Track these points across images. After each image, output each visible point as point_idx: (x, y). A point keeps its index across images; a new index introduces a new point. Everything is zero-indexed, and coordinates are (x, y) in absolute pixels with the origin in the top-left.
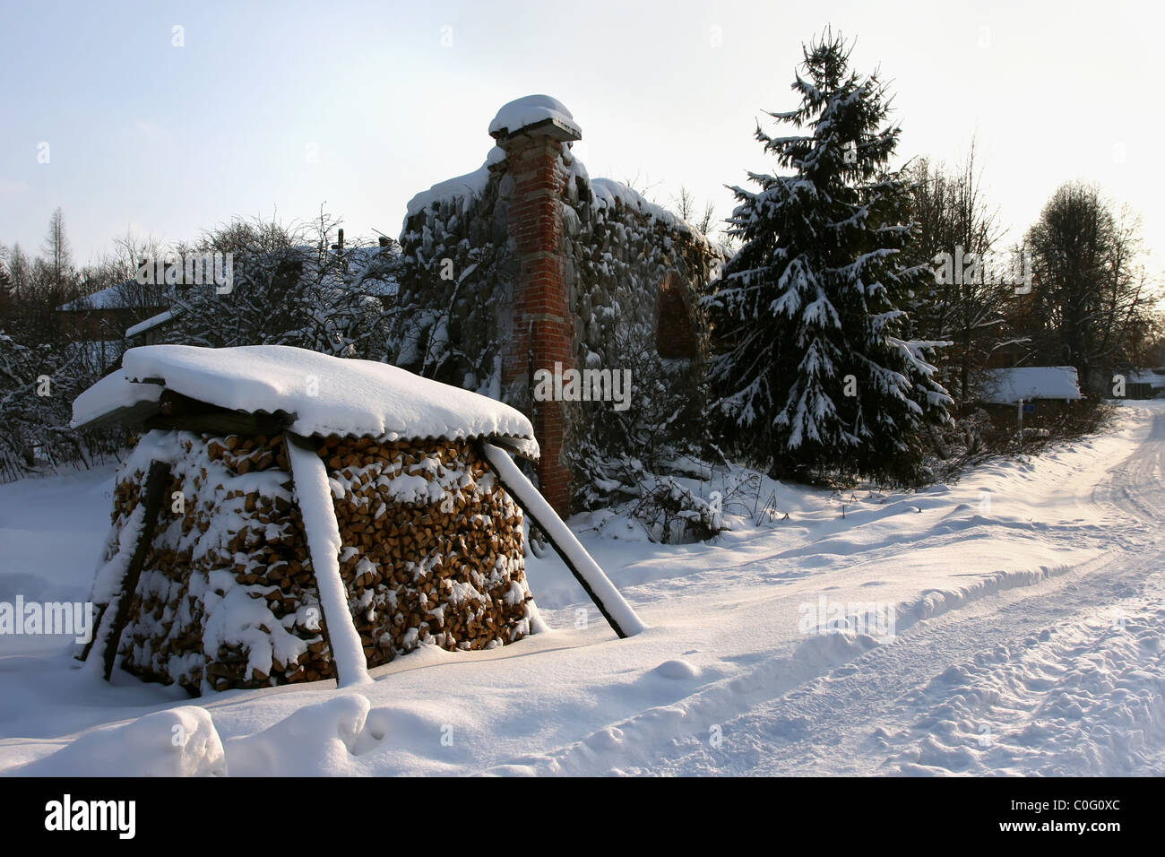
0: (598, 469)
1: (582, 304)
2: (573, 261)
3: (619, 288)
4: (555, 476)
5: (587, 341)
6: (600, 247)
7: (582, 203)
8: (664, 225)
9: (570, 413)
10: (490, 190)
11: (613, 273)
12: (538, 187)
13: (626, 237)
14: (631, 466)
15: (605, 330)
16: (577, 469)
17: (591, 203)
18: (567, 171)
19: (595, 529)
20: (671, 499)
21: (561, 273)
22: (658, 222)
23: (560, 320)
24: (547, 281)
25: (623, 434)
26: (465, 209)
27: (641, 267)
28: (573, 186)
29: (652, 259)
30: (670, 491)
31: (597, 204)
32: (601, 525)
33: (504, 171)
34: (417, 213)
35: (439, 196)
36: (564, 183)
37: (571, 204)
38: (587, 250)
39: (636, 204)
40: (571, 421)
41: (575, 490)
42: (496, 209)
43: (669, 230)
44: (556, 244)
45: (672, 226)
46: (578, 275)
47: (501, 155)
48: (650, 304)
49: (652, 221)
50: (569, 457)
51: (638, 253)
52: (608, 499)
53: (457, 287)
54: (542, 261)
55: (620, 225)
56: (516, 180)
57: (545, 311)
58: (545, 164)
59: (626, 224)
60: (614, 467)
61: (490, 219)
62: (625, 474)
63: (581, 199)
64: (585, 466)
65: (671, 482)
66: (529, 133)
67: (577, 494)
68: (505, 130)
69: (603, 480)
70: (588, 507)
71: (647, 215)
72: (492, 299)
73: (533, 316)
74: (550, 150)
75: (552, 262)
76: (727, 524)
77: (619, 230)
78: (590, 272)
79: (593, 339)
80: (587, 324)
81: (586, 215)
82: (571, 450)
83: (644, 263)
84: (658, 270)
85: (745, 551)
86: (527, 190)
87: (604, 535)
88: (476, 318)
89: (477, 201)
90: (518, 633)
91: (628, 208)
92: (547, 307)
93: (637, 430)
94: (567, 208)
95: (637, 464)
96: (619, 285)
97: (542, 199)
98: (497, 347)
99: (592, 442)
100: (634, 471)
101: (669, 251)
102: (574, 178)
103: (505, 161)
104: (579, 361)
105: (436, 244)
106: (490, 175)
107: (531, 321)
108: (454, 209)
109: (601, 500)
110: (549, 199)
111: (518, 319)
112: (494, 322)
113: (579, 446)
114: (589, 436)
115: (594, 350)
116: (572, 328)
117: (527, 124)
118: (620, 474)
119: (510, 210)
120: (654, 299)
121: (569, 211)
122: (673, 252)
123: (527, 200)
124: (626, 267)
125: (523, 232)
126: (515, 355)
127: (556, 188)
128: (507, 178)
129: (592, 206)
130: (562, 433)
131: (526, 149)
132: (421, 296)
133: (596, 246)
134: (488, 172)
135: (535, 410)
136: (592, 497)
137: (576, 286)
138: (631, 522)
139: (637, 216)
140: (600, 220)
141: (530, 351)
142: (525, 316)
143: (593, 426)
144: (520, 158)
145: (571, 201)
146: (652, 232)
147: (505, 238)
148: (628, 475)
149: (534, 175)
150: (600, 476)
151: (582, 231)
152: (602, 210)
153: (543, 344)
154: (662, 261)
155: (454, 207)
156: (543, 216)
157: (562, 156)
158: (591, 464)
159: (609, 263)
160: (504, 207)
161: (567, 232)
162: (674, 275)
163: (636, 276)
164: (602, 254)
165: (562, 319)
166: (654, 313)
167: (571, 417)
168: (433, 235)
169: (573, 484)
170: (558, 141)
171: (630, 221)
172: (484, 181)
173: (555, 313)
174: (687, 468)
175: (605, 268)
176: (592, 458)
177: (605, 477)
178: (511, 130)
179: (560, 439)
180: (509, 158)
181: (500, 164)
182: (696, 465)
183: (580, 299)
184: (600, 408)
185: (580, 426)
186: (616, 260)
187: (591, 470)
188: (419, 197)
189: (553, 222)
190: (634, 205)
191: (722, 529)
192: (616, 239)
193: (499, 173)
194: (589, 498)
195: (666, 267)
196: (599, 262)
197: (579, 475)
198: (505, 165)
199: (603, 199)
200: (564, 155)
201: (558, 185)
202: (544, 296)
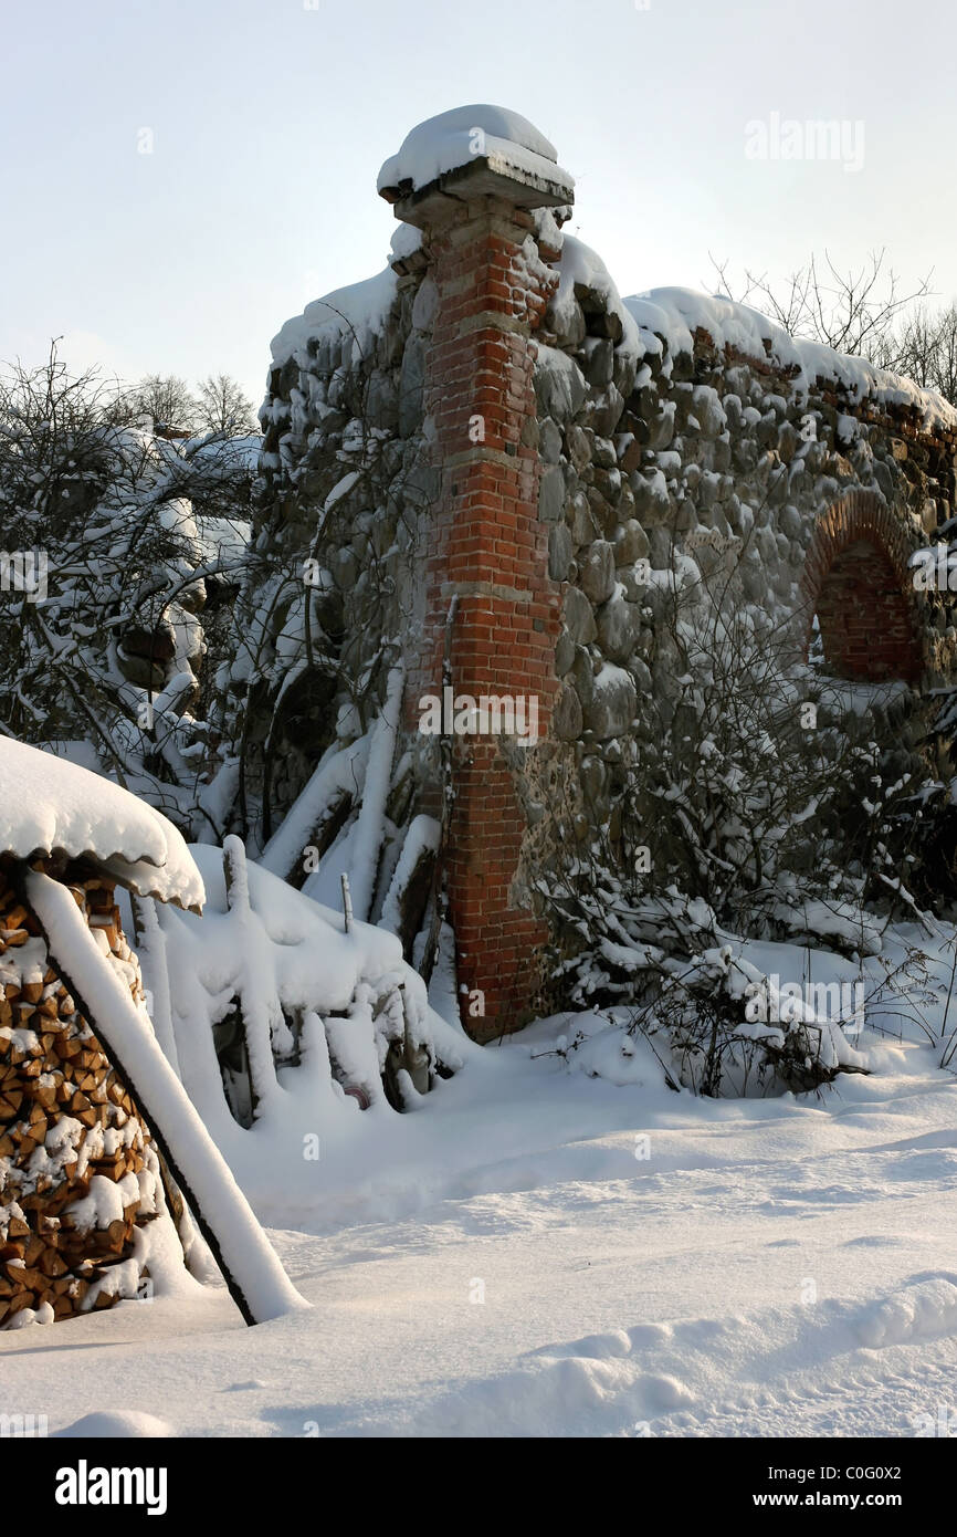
0: (612, 921)
1: (587, 563)
2: (565, 469)
3: (702, 528)
4: (496, 931)
5: (600, 643)
6: (644, 438)
7: (594, 343)
8: (841, 388)
9: (543, 798)
10: (398, 315)
11: (682, 496)
12: (476, 310)
13: (724, 418)
14: (686, 915)
15: (653, 619)
16: (561, 919)
17: (619, 341)
18: (551, 274)
19: (559, 1052)
20: (725, 996)
21: (527, 495)
22: (821, 383)
23: (523, 597)
24: (484, 513)
25: (688, 846)
26: (356, 356)
27: (770, 479)
28: (566, 304)
29: (799, 465)
30: (724, 978)
31: (635, 344)
32: (575, 1045)
33: (422, 273)
34: (285, 361)
35: (318, 325)
36: (540, 299)
37: (560, 344)
38: (610, 446)
39: (759, 344)
40: (547, 816)
41: (555, 962)
42: (406, 355)
43: (856, 400)
44: (514, 432)
45: (863, 391)
46: (579, 500)
47: (414, 239)
48: (793, 561)
49: (804, 381)
50: (537, 893)
51: (761, 454)
52: (630, 987)
53: (321, 520)
54: (475, 470)
55: (707, 392)
56: (440, 291)
57: (478, 576)
58: (492, 258)
59: (726, 387)
60: (651, 918)
61: (397, 378)
62: (674, 934)
63: (591, 333)
64: (581, 913)
65: (727, 959)
66: (450, 189)
67: (559, 972)
68: (408, 183)
69: (622, 943)
70: (582, 1002)
71: (788, 368)
72: (394, 549)
73: (459, 586)
74: (501, 229)
75: (500, 471)
76: (860, 1058)
77: (704, 401)
78: (611, 495)
79: (615, 639)
80: (602, 606)
81: (604, 369)
82: (546, 878)
83: (776, 473)
84: (819, 488)
85: (861, 1124)
86: (458, 316)
87: (574, 1065)
88: (367, 588)
89: (376, 337)
90: (102, 1294)
91: (733, 353)
92: (483, 567)
93: (724, 840)
94: (544, 352)
95: (702, 913)
96: (702, 522)
97: (481, 335)
98: (398, 651)
99: (604, 861)
100: (695, 928)
101: (854, 445)
102: (571, 287)
103: (421, 251)
104: (575, 686)
105: (309, 429)
106: (398, 283)
107: (455, 598)
108: (339, 355)
109: (616, 987)
110: (496, 334)
111: (433, 593)
112: (394, 596)
113: (568, 870)
114: (595, 849)
115: (621, 662)
116: (554, 614)
117: (444, 171)
118: (666, 932)
119: (431, 357)
120: (803, 553)
121: (555, 360)
122: (864, 448)
123: (459, 337)
124: (721, 483)
125: (448, 405)
126: (427, 668)
127: (517, 310)
128: (427, 286)
129: (621, 349)
130: (519, 842)
131: (455, 226)
132: (285, 539)
133: (631, 436)
134: (394, 276)
135: (449, 789)
136: (591, 980)
137: (570, 523)
138: (628, 1043)
139: (760, 370)
140: (645, 378)
141: (446, 663)
142: (445, 585)
143: (606, 827)
144: (447, 244)
145: (560, 338)
146: (803, 405)
147: (418, 418)
148: (682, 937)
149: (470, 281)
150: (614, 937)
151: (590, 404)
152: (649, 359)
153: (471, 647)
154: (830, 469)
155: (339, 351)
156: (481, 372)
157: (536, 239)
158: (595, 910)
159: (671, 472)
160: (420, 350)
161: (546, 407)
162: (862, 500)
163: (755, 502)
164: (651, 454)
165: (530, 595)
166: (803, 582)
167: (548, 806)
168: (306, 409)
169: (547, 950)
170: (523, 208)
171: (739, 381)
172: (389, 293)
173: (506, 581)
174: (826, 927)
175: (659, 484)
176: (597, 897)
177: (627, 939)
178: (418, 184)
179: (517, 852)
180: (427, 243)
181: (411, 258)
182: (845, 918)
183: (583, 550)
184: (626, 787)
185: (570, 825)
186: (694, 467)
187: (594, 922)
188: (290, 326)
189: (507, 384)
190: (752, 346)
191: (845, 1068)
192: (694, 422)
193: (412, 278)
194: (582, 982)
195: (843, 482)
196: (641, 470)
197: (565, 930)
198: (421, 261)
199: (658, 335)
200: (542, 237)
201: (523, 304)
202: (478, 544)
